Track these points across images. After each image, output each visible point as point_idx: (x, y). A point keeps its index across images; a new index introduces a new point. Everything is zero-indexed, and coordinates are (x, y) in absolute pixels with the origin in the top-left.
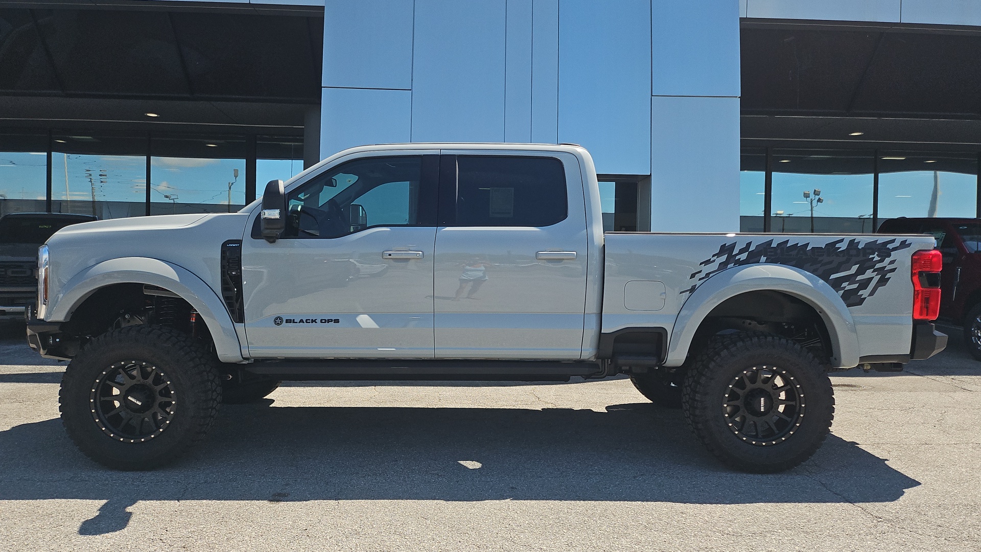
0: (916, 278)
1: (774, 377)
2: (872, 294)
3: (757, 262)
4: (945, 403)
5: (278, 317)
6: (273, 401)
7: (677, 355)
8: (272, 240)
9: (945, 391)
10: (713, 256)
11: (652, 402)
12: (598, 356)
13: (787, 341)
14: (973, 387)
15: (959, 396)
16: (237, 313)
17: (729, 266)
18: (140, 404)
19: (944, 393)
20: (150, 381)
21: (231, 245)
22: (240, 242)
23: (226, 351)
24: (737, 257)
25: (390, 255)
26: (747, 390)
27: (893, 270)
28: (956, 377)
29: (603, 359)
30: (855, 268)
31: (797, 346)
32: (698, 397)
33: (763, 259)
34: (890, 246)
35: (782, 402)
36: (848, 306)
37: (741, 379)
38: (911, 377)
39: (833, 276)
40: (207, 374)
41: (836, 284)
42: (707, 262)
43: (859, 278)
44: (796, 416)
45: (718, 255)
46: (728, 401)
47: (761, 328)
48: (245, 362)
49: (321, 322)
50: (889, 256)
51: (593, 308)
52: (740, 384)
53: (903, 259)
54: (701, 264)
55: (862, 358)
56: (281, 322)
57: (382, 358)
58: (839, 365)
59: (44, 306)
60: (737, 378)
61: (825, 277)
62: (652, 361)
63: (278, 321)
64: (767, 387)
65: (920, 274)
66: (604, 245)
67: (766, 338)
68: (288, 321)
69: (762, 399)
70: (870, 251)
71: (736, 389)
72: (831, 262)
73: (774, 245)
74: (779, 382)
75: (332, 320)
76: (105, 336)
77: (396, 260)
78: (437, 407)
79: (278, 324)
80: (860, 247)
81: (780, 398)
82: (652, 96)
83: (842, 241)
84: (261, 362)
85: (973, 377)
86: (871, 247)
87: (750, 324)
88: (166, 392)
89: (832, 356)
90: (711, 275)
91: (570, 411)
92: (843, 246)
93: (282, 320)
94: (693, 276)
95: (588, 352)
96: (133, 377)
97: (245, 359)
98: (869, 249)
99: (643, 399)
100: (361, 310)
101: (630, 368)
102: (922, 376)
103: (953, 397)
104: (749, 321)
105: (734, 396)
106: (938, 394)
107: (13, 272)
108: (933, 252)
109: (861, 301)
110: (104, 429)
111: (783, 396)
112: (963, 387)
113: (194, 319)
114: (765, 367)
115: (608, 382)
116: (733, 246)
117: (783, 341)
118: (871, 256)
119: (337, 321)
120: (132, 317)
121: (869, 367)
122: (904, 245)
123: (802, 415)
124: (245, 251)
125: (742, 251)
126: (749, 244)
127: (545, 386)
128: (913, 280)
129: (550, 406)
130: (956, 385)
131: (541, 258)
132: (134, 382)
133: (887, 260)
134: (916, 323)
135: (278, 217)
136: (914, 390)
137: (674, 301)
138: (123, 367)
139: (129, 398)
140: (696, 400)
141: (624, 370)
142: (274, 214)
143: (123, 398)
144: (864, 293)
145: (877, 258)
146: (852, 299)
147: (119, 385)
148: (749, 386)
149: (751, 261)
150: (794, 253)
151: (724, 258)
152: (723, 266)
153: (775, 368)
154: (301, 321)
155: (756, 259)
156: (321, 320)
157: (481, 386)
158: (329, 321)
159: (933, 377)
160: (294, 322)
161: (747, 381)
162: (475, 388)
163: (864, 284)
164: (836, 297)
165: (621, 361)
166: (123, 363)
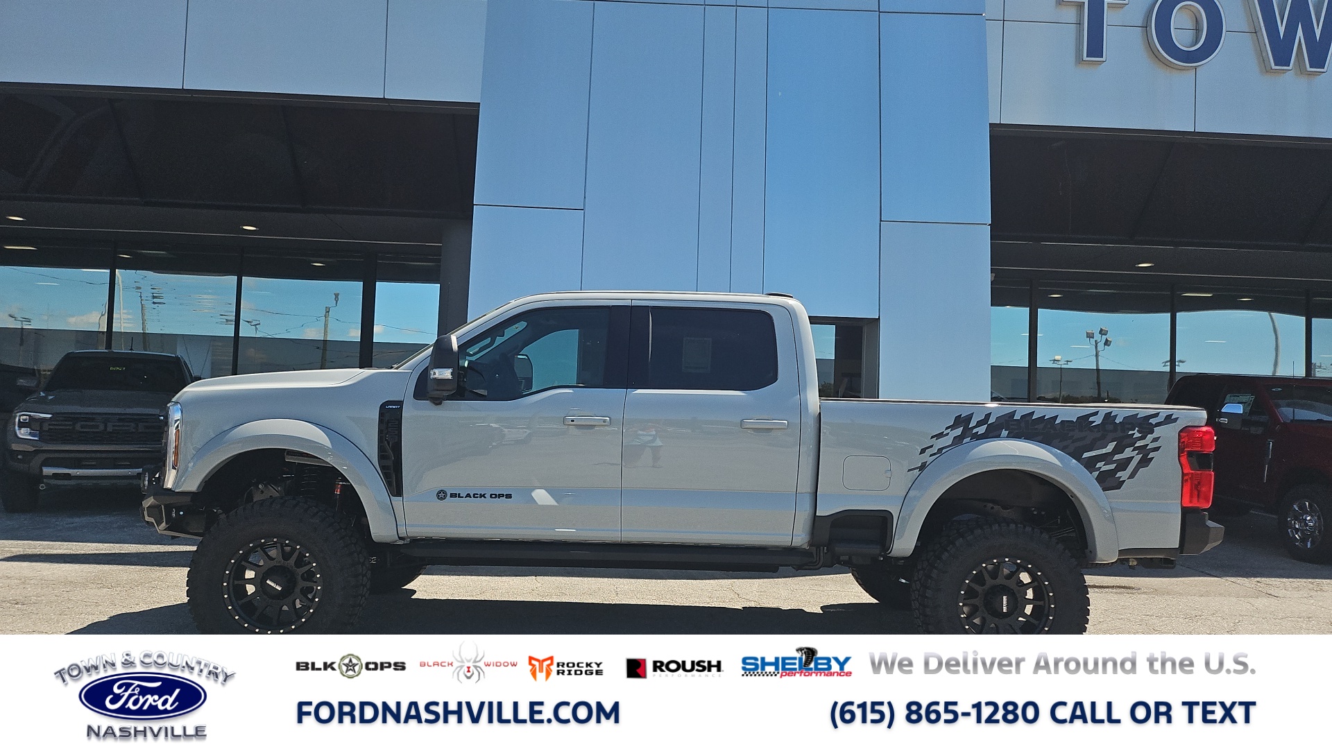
0: (1184, 460)
1: (1017, 572)
2: (1132, 476)
3: (998, 436)
4: (1241, 611)
5: (442, 490)
6: (414, 592)
7: (905, 542)
8: (437, 401)
9: (1245, 597)
10: (947, 428)
11: (877, 602)
12: (811, 544)
13: (1033, 529)
14: (1281, 593)
15: (1262, 602)
16: (394, 484)
17: (965, 441)
18: (280, 589)
19: (1243, 599)
20: (292, 561)
21: (391, 407)
22: (400, 403)
23: (381, 528)
24: (974, 431)
25: (573, 421)
26: (986, 587)
27: (1157, 449)
28: (1263, 579)
29: (818, 547)
30: (1111, 447)
31: (1045, 536)
32: (929, 593)
33: (1005, 433)
34: (1154, 421)
35: (1029, 601)
36: (1104, 490)
37: (980, 574)
38: (1205, 578)
39: (1086, 455)
40: (358, 555)
41: (1090, 465)
42: (940, 435)
43: (1117, 457)
44: (1044, 620)
45: (952, 427)
46: (964, 599)
47: (1006, 513)
48: (401, 542)
49: (491, 497)
50: (1152, 432)
51: (806, 487)
52: (979, 579)
53: (1168, 436)
54: (932, 437)
55: (1121, 552)
56: (445, 497)
57: (559, 541)
58: (1095, 559)
59: (174, 472)
60: (974, 572)
61: (1077, 455)
62: (875, 550)
63: (441, 495)
64: (1011, 583)
65: (1190, 454)
66: (820, 413)
67: (1008, 526)
68: (453, 495)
69: (1005, 598)
70: (1130, 426)
71: (973, 585)
72: (1083, 438)
73: (1017, 417)
74: (1025, 578)
75: (503, 495)
76: (244, 509)
77: (579, 427)
78: (614, 603)
79: (442, 499)
80: (1117, 421)
81: (1027, 597)
82: (881, 221)
83: (1096, 413)
84: (415, 542)
85: (1284, 580)
86: (1131, 421)
87: (992, 508)
88: (309, 576)
89: (1087, 548)
90: (944, 451)
91: (777, 611)
92: (1098, 420)
93: (446, 494)
94: (923, 451)
95: (800, 538)
96: (271, 559)
97: (401, 538)
98: (1129, 424)
99: (867, 598)
100: (538, 484)
101: (850, 558)
102: (1220, 577)
103: (1253, 603)
104: (991, 505)
105: (971, 593)
106: (1234, 599)
107: (82, 427)
108: (1204, 429)
109: (1119, 485)
110: (237, 618)
111: (1030, 594)
112: (1269, 592)
113: (339, 490)
114: (1007, 560)
115: (824, 576)
116: (970, 417)
117: (1028, 529)
118: (1131, 432)
119: (509, 496)
120: (266, 486)
121: (1135, 563)
122: (1169, 419)
123: (1051, 618)
124: (405, 414)
125: (979, 424)
126: (988, 416)
127: (746, 580)
128: (1182, 462)
129: (753, 605)
130: (1260, 589)
131: (747, 426)
132: (273, 563)
133: (1150, 437)
134: (1185, 512)
135: (450, 377)
136: (1207, 594)
137: (901, 481)
138: (262, 546)
139: (268, 582)
140: (927, 597)
141: (842, 561)
142: (447, 374)
143: (259, 582)
144: (1123, 475)
145: (1137, 435)
146: (1109, 482)
147: (254, 566)
148: (990, 582)
149: (991, 435)
150: (1041, 426)
151: (959, 431)
152: (958, 440)
153: (1019, 561)
154: (468, 495)
155: (996, 433)
156: (491, 495)
157: (666, 579)
158: (500, 496)
159: (1233, 579)
160: (459, 497)
161: (986, 576)
162: (659, 581)
163: (1123, 465)
164: (1090, 478)
165: (839, 549)
166: (263, 541)
